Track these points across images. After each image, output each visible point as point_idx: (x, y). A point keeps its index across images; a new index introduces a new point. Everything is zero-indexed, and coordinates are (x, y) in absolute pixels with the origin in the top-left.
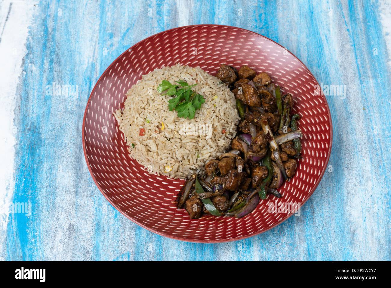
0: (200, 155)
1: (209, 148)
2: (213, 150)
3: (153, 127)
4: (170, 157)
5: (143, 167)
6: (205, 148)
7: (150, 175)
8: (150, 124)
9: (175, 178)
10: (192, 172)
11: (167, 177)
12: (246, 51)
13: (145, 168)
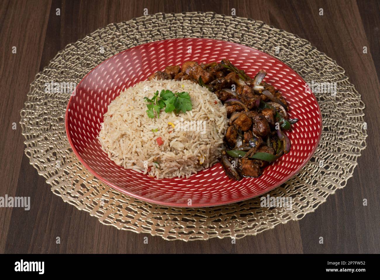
0: (218, 128)
1: (219, 119)
2: (222, 118)
3: (164, 131)
4: (198, 145)
5: (177, 177)
6: (217, 120)
7: (188, 179)
8: (161, 131)
9: (211, 166)
10: (220, 149)
11: (203, 170)
12: (154, 60)
13: (179, 177)
